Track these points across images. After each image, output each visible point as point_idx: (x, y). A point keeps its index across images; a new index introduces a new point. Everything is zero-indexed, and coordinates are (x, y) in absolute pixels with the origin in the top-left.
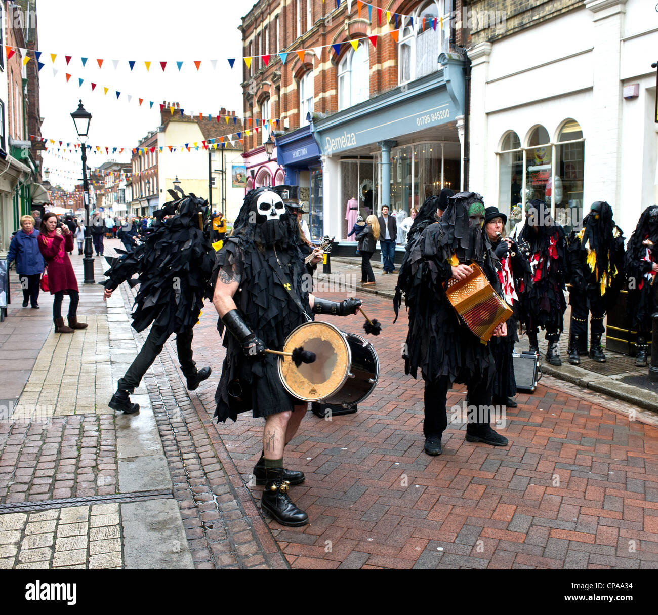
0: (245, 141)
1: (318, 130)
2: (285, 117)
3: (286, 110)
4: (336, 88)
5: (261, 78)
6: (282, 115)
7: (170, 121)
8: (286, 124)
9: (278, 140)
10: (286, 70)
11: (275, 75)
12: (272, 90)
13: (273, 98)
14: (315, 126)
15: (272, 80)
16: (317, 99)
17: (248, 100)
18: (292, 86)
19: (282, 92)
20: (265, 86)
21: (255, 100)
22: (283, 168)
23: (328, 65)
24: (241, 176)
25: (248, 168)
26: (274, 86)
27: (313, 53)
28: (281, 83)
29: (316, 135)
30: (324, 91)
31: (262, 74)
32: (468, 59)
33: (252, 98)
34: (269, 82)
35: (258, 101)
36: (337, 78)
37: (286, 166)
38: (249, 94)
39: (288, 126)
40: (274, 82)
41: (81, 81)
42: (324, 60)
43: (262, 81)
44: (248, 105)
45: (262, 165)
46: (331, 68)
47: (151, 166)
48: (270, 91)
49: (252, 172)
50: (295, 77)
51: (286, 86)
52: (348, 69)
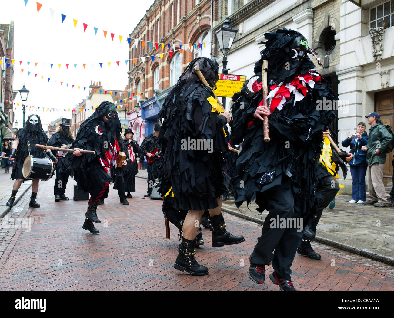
0: (129, 105)
1: (159, 99)
2: (146, 92)
3: (147, 88)
4: (169, 76)
5: (136, 70)
6: (145, 90)
7: (94, 93)
8: (147, 96)
9: (142, 105)
10: (147, 65)
11: (143, 68)
12: (141, 77)
13: (142, 81)
14: (157, 97)
15: (141, 71)
16: (160, 83)
17: (131, 81)
18: (150, 75)
19: (145, 78)
20: (138, 74)
21: (134, 82)
22: (145, 120)
23: (165, 64)
24: (125, 125)
25: (129, 121)
26: (142, 74)
27: (159, 57)
28: (145, 72)
29: (158, 102)
30: (163, 78)
31: (137, 67)
32: (217, 63)
33: (132, 80)
34: (140, 72)
35: (135, 82)
36: (169, 71)
37: (146, 119)
38: (131, 78)
39: (147, 97)
40: (142, 72)
41: (29, 73)
42: (163, 61)
43: (137, 71)
44: (131, 85)
45: (135, 119)
46: (166, 65)
47: (81, 120)
48: (140, 77)
49: (131, 123)
50: (152, 69)
51: (147, 74)
52: (174, 66)
